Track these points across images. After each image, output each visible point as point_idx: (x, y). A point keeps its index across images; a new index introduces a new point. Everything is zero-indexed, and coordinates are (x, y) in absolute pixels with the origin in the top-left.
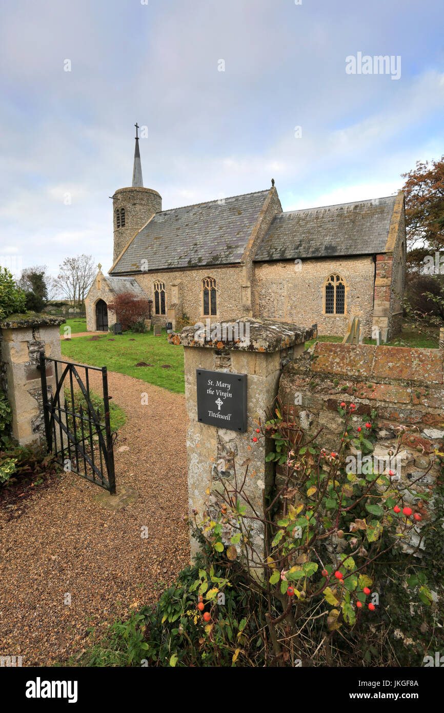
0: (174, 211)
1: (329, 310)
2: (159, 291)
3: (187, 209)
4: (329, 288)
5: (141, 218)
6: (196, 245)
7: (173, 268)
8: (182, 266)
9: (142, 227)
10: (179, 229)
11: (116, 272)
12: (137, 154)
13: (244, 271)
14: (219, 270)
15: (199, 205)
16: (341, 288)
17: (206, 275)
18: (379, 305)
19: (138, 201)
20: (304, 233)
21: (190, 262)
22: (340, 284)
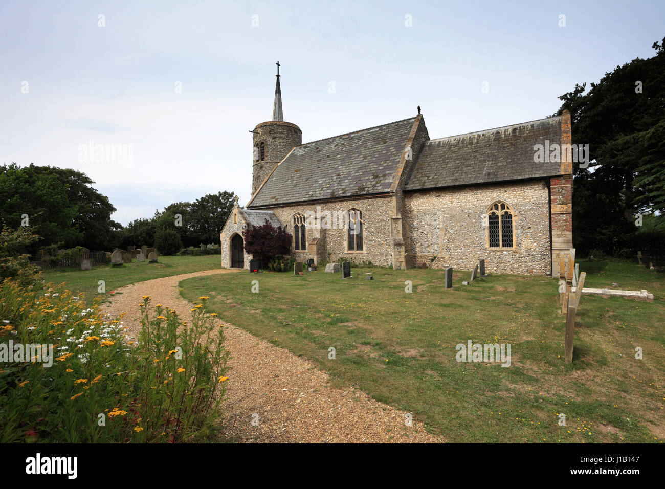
0: (314, 144)
1: (494, 242)
2: (300, 225)
3: (328, 141)
4: (493, 218)
5: (280, 152)
6: (339, 175)
7: (315, 200)
8: (325, 197)
9: (282, 160)
10: (320, 160)
11: (254, 205)
12: (278, 91)
13: (393, 202)
14: (366, 201)
15: (341, 137)
16: (508, 217)
17: (351, 207)
18: (559, 236)
19: (278, 135)
20: (458, 159)
21: (333, 193)
22: (506, 213)
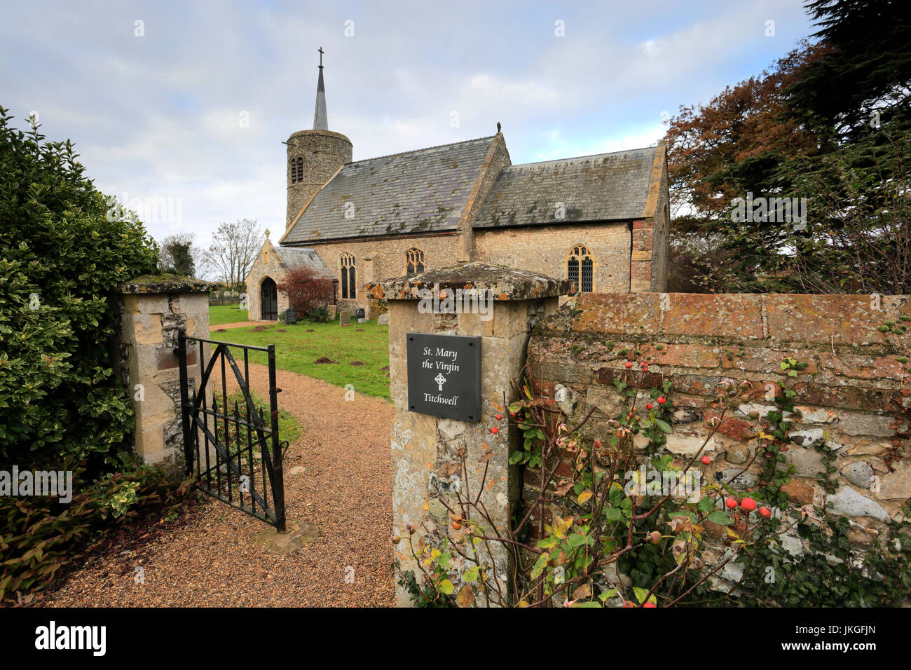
0: (368, 163)
2: (348, 267)
3: (386, 160)
4: (573, 263)
5: (324, 171)
6: (397, 206)
7: (367, 236)
8: (379, 234)
9: (325, 182)
10: (375, 185)
11: (290, 241)
12: (321, 88)
13: (462, 242)
14: (428, 239)
15: (402, 155)
16: (588, 263)
17: (411, 246)
18: (637, 286)
19: (321, 149)
20: (539, 192)
21: (389, 228)
22: (587, 258)
